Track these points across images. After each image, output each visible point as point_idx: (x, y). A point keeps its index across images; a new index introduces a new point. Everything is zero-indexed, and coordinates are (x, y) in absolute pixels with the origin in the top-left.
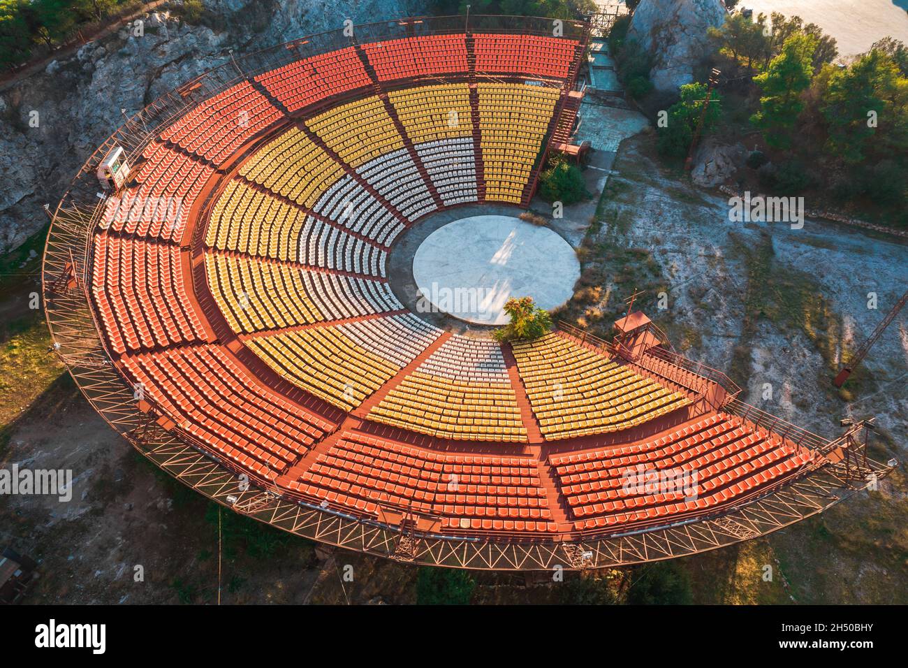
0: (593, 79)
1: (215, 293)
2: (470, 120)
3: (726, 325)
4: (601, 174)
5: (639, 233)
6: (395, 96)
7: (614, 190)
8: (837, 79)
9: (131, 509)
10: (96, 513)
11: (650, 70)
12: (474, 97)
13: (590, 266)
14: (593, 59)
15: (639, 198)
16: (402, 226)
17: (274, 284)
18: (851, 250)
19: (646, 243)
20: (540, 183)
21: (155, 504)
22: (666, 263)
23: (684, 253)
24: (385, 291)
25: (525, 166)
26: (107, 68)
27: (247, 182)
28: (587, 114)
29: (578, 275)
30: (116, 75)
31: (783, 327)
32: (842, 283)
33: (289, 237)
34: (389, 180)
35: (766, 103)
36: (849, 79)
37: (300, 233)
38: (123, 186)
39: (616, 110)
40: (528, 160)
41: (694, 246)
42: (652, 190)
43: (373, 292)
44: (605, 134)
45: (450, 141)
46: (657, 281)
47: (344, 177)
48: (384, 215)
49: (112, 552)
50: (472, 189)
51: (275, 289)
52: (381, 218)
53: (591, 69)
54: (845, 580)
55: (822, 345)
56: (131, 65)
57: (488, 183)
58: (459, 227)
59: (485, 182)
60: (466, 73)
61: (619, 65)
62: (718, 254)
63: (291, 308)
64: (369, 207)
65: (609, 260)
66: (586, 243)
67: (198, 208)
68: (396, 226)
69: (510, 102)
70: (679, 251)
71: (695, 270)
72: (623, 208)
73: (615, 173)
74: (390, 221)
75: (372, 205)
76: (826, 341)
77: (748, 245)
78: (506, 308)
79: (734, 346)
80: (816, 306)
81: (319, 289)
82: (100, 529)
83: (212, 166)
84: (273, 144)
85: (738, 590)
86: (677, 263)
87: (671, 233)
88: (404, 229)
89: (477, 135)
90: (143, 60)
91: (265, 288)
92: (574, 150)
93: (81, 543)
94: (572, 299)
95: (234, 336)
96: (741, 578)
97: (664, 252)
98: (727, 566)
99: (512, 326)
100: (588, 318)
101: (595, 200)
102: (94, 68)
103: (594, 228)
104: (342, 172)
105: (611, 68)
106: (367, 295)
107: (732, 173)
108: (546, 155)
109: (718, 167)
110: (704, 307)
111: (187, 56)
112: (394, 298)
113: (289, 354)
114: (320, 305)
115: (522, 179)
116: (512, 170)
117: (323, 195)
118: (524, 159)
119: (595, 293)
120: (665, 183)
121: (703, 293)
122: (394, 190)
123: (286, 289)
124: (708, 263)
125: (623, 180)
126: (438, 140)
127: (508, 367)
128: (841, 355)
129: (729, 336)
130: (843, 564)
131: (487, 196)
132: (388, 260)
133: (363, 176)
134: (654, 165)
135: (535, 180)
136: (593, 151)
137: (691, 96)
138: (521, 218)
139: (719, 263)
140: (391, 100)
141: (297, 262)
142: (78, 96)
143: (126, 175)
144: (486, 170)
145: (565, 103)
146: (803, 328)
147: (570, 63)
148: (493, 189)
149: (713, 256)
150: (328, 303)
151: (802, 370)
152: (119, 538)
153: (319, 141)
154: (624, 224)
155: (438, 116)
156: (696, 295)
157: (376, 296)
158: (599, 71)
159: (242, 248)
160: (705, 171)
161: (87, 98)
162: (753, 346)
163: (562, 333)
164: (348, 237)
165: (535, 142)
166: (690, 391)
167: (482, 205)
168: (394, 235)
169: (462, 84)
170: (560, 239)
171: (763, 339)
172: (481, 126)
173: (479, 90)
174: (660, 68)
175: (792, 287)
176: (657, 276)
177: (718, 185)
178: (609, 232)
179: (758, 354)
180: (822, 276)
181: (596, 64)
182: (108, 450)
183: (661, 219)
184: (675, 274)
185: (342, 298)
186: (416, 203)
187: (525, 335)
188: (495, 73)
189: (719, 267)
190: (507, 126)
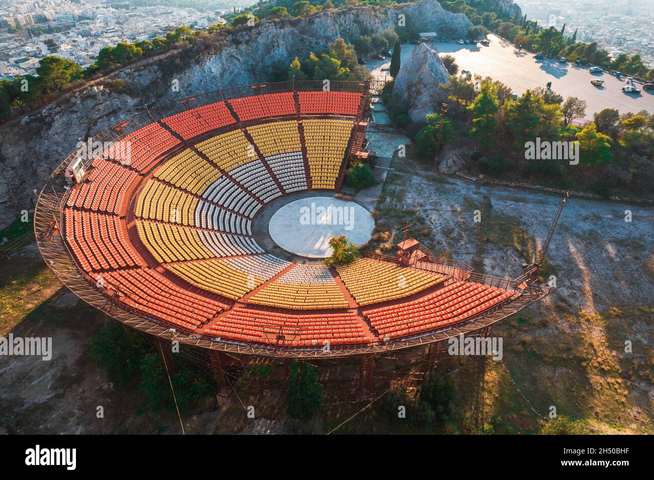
0: (374, 118)
1: (145, 242)
2: (299, 141)
3: (466, 247)
4: (384, 171)
5: (409, 201)
6: (251, 130)
7: (392, 178)
8: (512, 106)
9: (84, 392)
10: (59, 397)
11: (408, 110)
12: (301, 128)
13: (381, 221)
14: (373, 107)
15: (408, 182)
16: (260, 206)
17: (181, 238)
18: (536, 202)
19: (414, 206)
20: (346, 176)
21: (101, 387)
22: (427, 217)
23: (438, 210)
24: (252, 243)
25: (336, 167)
26: (62, 120)
27: (159, 180)
28: (372, 138)
29: (374, 226)
30: (67, 124)
31: (501, 246)
32: (533, 220)
33: (188, 212)
34: (250, 178)
35: (476, 122)
36: (518, 106)
37: (195, 210)
38: (81, 183)
39: (388, 135)
40: (337, 163)
41: (444, 206)
42: (416, 177)
43: (245, 243)
44: (385, 148)
45: (287, 154)
46: (423, 226)
47: (222, 177)
48: (248, 199)
49: (72, 420)
50: (304, 182)
51: (182, 240)
52: (246, 201)
53: (372, 113)
54: (548, 378)
55: (525, 254)
56: (77, 118)
57: (313, 178)
58: (296, 205)
59: (311, 178)
60: (295, 115)
61: (389, 110)
62: (459, 209)
63: (194, 250)
64: (238, 195)
65: (392, 217)
66: (377, 209)
67: (129, 195)
68: (256, 206)
69: (323, 130)
70: (435, 210)
71: (445, 219)
72: (399, 188)
73: (392, 169)
74: (252, 203)
75: (240, 193)
76: (527, 251)
77: (476, 203)
78: (330, 243)
79: (473, 258)
80: (520, 233)
81: (210, 241)
82: (62, 406)
83: (137, 171)
84: (175, 158)
85: (486, 389)
86: (434, 216)
87: (429, 200)
88: (262, 207)
89: (304, 150)
90: (85, 115)
91: (175, 240)
92: (365, 155)
93: (48, 417)
94: (372, 240)
95: (159, 265)
96: (487, 383)
97: (425, 211)
98: (478, 377)
99: (334, 255)
100: (382, 250)
101: (381, 185)
102: (53, 120)
103: (382, 200)
104: (220, 174)
105: (385, 111)
106: (240, 245)
107: (463, 164)
108: (349, 159)
109: (454, 162)
110: (453, 239)
111: (114, 112)
112: (258, 247)
113: (195, 273)
114: (211, 249)
115: (334, 174)
116: (328, 169)
117: (208, 188)
118: (335, 163)
119: (385, 235)
120: (423, 173)
121: (451, 231)
122: (254, 184)
123: (189, 240)
124: (453, 215)
125: (397, 173)
126: (280, 154)
127: (334, 277)
128: (536, 258)
129: (469, 253)
130: (546, 370)
131: (313, 186)
132: (252, 226)
133: (233, 176)
134: (416, 164)
135: (342, 175)
136: (378, 158)
137: (432, 121)
138: (335, 197)
139: (460, 214)
140: (249, 132)
141: (195, 226)
142: (42, 138)
143: (82, 176)
144: (311, 170)
145: (356, 130)
146: (512, 246)
147: (359, 106)
148: (316, 182)
149: (456, 211)
150: (216, 248)
151: (514, 268)
152: (76, 411)
153: (204, 157)
154: (400, 197)
155: (279, 140)
156: (447, 232)
157: (247, 245)
158: (378, 114)
159: (159, 218)
160: (447, 165)
161: (47, 139)
162: (484, 258)
163: (366, 258)
164: (226, 212)
165: (341, 152)
166: (445, 274)
167: (310, 191)
168: (255, 211)
169: (293, 121)
170: (361, 207)
171: (490, 254)
172: (306, 145)
173: (303, 124)
174: (414, 109)
175: (504, 224)
176: (422, 224)
177: (455, 172)
178: (391, 202)
179: (488, 262)
180: (522, 217)
181: (375, 110)
182: (66, 357)
183: (422, 193)
184: (433, 222)
185: (225, 246)
186: (268, 192)
187: (343, 259)
188: (311, 114)
189: (460, 216)
190: (321, 155)
